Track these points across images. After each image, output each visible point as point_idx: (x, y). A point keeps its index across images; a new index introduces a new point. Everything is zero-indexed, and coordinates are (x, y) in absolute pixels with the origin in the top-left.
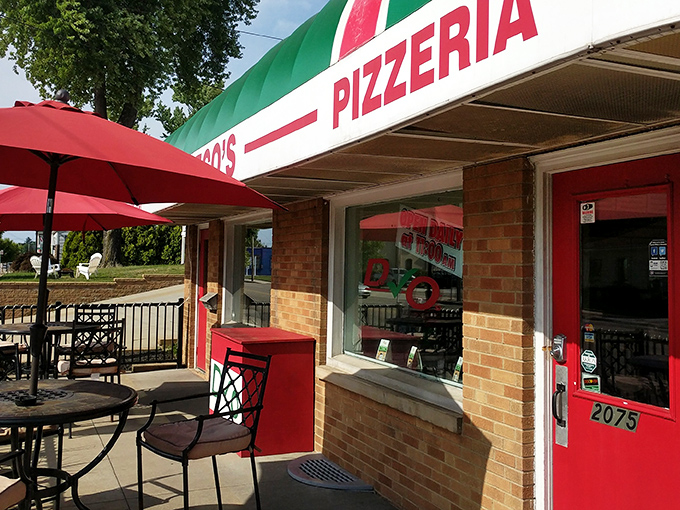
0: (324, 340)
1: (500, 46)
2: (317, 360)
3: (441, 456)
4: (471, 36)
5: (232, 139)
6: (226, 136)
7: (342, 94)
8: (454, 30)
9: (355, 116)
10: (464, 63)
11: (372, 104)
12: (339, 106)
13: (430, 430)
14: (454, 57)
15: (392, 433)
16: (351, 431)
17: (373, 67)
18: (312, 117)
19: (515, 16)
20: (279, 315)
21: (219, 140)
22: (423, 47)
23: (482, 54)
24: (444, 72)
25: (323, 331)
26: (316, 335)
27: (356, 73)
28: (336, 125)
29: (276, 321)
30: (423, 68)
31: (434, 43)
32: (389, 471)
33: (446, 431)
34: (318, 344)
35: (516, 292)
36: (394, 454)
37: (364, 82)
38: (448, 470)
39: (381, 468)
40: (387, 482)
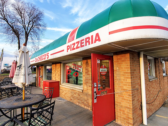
0: (61, 81)
1: (95, 42)
2: (60, 84)
3: (80, 95)
4: (90, 41)
5: (48, 53)
6: (47, 53)
7: (68, 48)
8: (88, 40)
9: (71, 50)
10: (89, 44)
11: (74, 49)
12: (68, 49)
13: (78, 92)
14: (88, 43)
15: (72, 93)
16: (66, 93)
17: (74, 44)
18: (63, 50)
19: (97, 38)
20: (53, 78)
21: (46, 53)
22: (82, 42)
23: (92, 43)
24: (86, 45)
25: (61, 80)
26: (60, 81)
27: (71, 45)
28: (67, 52)
29: (53, 79)
30: (82, 45)
31: (84, 41)
32: (72, 98)
33: (81, 92)
34: (60, 82)
35: (90, 74)
36: (73, 96)
37: (72, 46)
38: (81, 97)
39: (70, 98)
40: (72, 100)
